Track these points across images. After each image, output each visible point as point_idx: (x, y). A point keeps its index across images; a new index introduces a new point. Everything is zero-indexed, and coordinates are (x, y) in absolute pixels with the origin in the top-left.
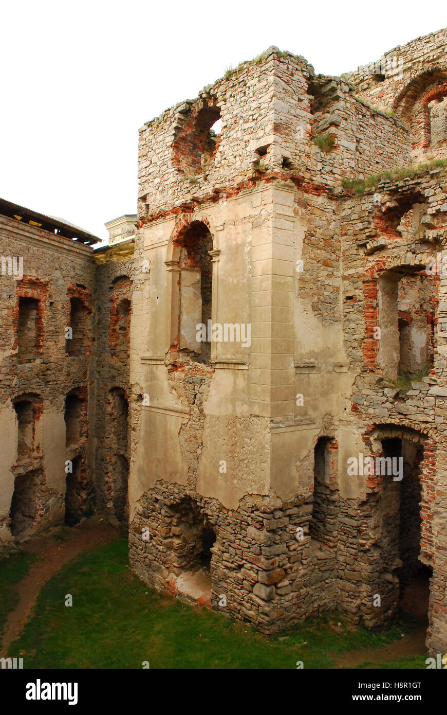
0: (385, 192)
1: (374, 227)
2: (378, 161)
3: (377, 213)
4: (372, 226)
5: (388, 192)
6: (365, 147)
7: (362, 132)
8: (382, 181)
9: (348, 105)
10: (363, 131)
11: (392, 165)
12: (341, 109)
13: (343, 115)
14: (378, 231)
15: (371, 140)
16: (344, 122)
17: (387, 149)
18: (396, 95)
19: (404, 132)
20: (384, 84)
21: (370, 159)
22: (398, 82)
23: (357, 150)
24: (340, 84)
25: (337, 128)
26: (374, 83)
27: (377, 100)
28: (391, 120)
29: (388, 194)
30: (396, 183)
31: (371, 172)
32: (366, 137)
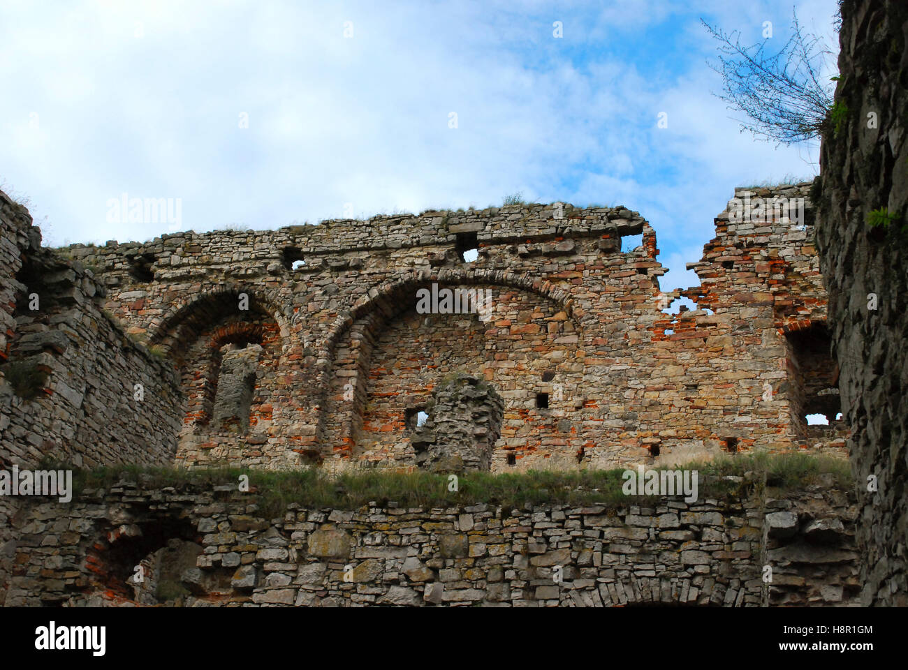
0: (122, 505)
1: (86, 571)
2: (115, 435)
3: (98, 542)
4: (83, 566)
5: (127, 506)
6: (97, 404)
7: (99, 375)
8: (121, 481)
9: (87, 320)
10: (101, 374)
11: (140, 449)
12: (72, 324)
13: (74, 336)
14: (92, 578)
15: (112, 395)
16: (71, 350)
17: (137, 418)
18: (167, 315)
19: (174, 394)
20: (148, 288)
21: (102, 429)
22: (176, 294)
23: (83, 407)
24: (82, 279)
25: (56, 358)
26: (131, 279)
27: (129, 313)
28: (156, 365)
29: (128, 511)
30: (148, 493)
31: (98, 455)
32: (103, 387)
